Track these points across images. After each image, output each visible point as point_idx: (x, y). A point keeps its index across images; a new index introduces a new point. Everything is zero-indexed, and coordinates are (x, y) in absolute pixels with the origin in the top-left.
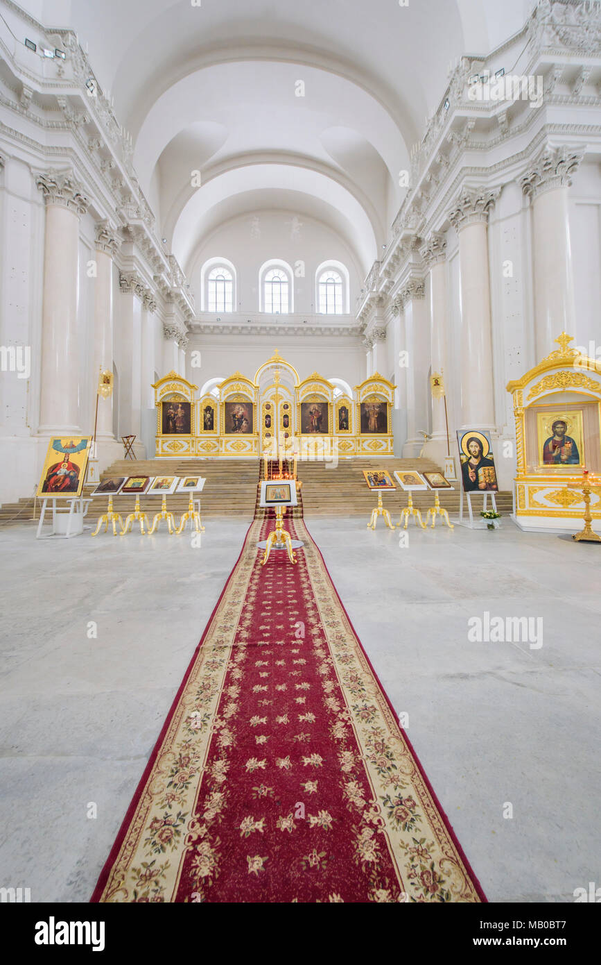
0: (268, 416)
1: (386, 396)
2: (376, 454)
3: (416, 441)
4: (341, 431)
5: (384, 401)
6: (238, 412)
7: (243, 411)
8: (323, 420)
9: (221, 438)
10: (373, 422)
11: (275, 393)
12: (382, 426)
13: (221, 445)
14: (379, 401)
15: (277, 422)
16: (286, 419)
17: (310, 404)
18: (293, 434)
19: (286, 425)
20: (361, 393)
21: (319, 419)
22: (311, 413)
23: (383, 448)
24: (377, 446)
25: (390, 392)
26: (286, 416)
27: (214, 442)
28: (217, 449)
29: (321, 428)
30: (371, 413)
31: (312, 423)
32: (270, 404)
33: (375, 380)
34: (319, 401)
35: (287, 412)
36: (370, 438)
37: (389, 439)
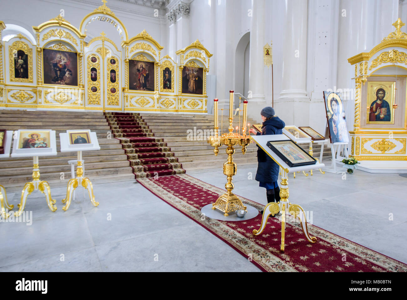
0: (94, 70)
1: (204, 63)
2: (194, 111)
3: (226, 102)
4: (165, 90)
5: (201, 67)
6: (60, 61)
7: (66, 60)
8: (149, 79)
9: (39, 89)
10: (192, 84)
11: (101, 46)
12: (198, 89)
13: (40, 95)
14: (198, 65)
15: (104, 76)
16: (113, 74)
17: (138, 61)
18: (120, 90)
19: (113, 80)
20: (185, 57)
21: (146, 78)
22: (138, 70)
23: (200, 107)
24: (195, 104)
25: (207, 60)
26: (113, 71)
27: (29, 92)
28: (34, 100)
29: (148, 85)
30: (191, 76)
31: (139, 80)
32: (96, 57)
33: (196, 47)
34: (146, 59)
35: (114, 67)
36: (190, 98)
37: (204, 99)
